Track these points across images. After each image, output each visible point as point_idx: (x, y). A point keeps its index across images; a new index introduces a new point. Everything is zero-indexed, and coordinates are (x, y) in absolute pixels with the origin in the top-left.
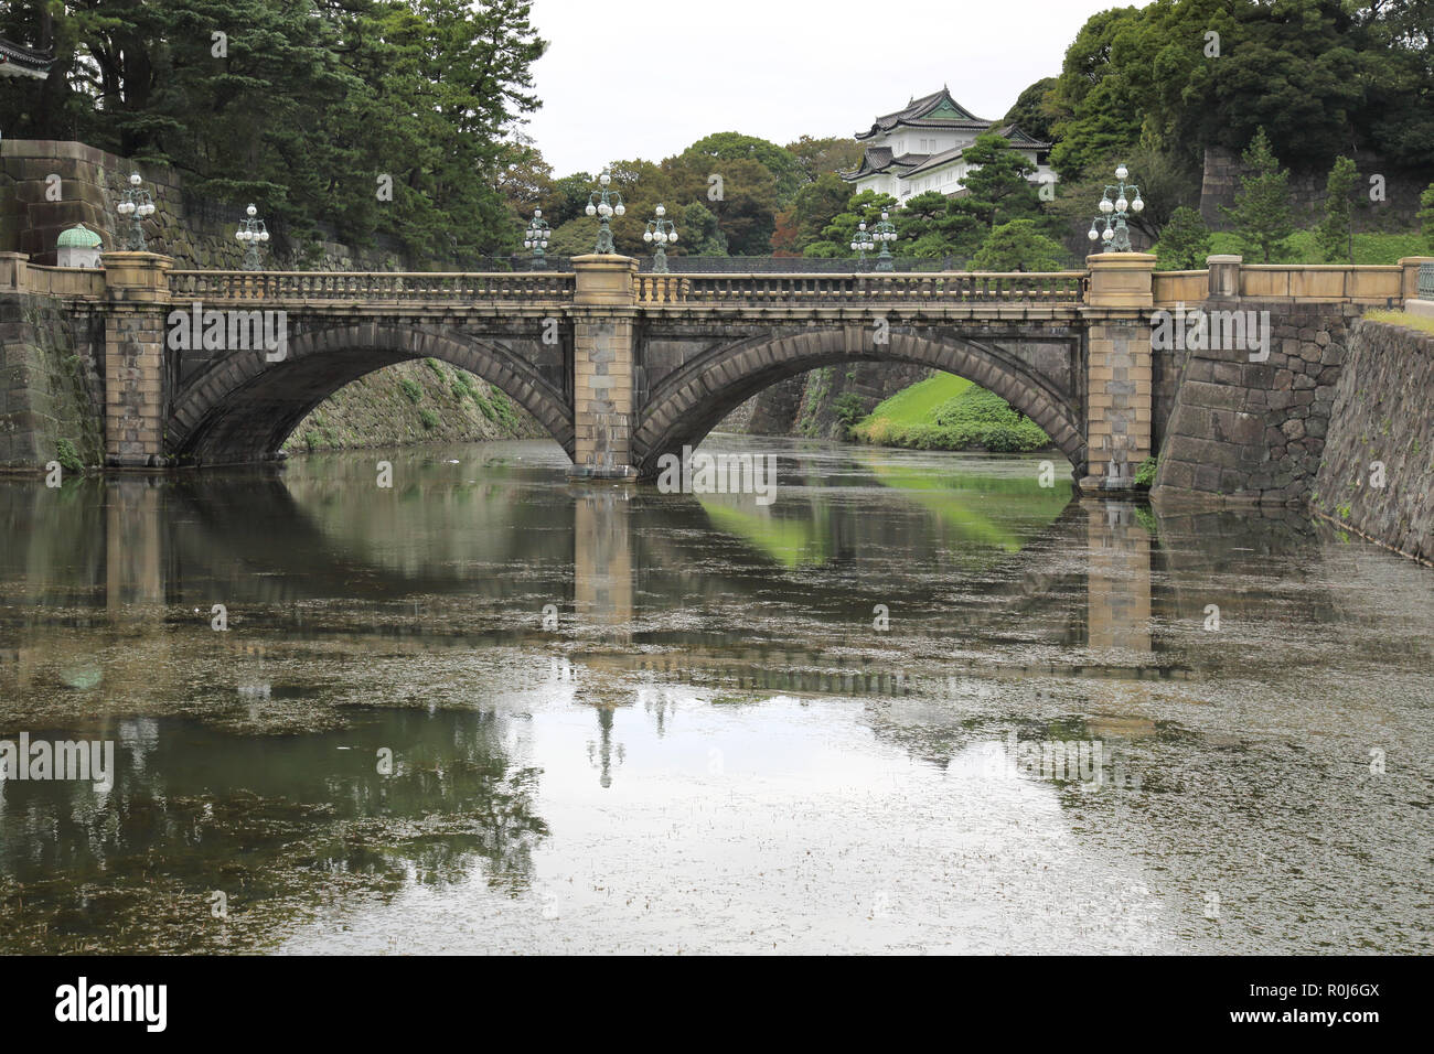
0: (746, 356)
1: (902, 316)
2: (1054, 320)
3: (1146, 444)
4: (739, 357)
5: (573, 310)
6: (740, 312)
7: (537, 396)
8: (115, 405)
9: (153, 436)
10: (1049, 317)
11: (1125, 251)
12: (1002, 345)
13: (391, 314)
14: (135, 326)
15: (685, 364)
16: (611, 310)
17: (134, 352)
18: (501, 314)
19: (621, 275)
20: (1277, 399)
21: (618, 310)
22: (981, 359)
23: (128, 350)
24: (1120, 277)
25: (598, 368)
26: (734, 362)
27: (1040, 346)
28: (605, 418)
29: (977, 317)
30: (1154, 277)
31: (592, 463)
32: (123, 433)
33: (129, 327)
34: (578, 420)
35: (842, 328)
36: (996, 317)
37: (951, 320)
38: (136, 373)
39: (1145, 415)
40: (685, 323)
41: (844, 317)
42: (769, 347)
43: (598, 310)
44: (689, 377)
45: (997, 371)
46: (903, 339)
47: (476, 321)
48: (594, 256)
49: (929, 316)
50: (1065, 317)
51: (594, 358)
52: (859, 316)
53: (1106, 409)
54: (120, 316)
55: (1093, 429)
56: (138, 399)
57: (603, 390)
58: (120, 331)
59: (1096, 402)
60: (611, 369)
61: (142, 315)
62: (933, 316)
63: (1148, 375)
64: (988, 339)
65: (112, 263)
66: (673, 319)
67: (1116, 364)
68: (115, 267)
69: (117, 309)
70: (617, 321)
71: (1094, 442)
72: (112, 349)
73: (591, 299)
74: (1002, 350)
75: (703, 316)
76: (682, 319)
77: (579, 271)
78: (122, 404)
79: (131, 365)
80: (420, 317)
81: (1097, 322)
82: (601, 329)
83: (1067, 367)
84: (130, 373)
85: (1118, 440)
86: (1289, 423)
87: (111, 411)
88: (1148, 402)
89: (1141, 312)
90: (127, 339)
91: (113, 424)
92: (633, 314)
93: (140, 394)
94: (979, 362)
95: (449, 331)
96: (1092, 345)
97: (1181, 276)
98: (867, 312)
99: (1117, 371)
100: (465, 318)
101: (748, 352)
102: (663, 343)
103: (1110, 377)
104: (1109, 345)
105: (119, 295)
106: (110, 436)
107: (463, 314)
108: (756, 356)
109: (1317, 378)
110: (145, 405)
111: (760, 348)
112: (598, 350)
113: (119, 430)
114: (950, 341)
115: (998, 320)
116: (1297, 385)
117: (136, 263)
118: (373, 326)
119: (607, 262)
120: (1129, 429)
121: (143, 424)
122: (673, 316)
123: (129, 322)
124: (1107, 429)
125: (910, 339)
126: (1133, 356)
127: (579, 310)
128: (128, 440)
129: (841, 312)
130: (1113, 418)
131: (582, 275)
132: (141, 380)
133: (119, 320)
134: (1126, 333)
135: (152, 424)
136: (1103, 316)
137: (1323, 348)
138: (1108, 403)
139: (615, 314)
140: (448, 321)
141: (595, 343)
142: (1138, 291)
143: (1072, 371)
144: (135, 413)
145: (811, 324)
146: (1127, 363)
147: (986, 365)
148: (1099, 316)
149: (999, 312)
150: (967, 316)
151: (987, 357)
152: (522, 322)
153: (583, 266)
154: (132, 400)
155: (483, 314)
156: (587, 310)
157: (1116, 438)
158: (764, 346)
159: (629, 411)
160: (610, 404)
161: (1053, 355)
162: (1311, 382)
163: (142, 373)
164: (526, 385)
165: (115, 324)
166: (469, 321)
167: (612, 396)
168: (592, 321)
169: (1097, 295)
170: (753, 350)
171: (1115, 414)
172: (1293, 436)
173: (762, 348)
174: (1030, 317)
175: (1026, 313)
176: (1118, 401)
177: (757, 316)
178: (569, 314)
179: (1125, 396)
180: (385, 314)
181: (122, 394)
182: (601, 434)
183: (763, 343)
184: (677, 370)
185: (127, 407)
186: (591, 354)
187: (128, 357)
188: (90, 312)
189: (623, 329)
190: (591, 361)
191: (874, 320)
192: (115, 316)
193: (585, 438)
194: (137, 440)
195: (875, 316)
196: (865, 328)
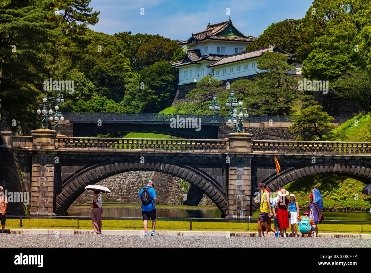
0: (296, 173)
1: (356, 158)
6: (294, 156)
7: (211, 188)
8: (36, 192)
17: (45, 170)
18: (198, 156)
19: (248, 141)
23: (42, 169)
25: (238, 177)
28: (241, 197)
31: (236, 214)
32: (39, 204)
33: (43, 160)
34: (230, 198)
38: (45, 179)
41: (334, 158)
42: (305, 170)
43: (239, 154)
47: (187, 158)
48: (237, 133)
51: (237, 173)
52: (340, 158)
54: (39, 156)
57: (240, 186)
58: (38, 162)
60: (243, 177)
61: (48, 155)
65: (37, 134)
68: (38, 136)
70: (246, 159)
72: (35, 169)
73: (236, 150)
78: (38, 192)
79: (43, 176)
80: (164, 156)
82: (240, 162)
84: (42, 179)
87: (33, 194)
90: (41, 165)
91: (34, 200)
92: (253, 156)
93: (46, 187)
101: (296, 171)
102: (262, 168)
105: (39, 147)
107: (182, 156)
108: (300, 173)
110: (48, 192)
111: (301, 170)
112: (238, 170)
113: (37, 202)
119: (243, 136)
121: (47, 200)
122: (267, 157)
123: (42, 158)
128: (40, 207)
129: (333, 156)
131: (232, 140)
132: (47, 182)
133: (38, 158)
139: (246, 156)
140: (175, 158)
145: (321, 161)
152: (205, 159)
153: (233, 137)
154: (43, 190)
155: (190, 155)
156: (235, 155)
158: (303, 169)
159: (250, 194)
160: (243, 191)
163: (47, 178)
164: (207, 184)
165: (37, 159)
166: (184, 158)
167: (243, 188)
168: (236, 159)
170: (298, 170)
177: (300, 157)
181: (38, 187)
182: (239, 203)
184: (268, 178)
185: (40, 193)
186: (235, 172)
187: (42, 172)
188: (25, 154)
189: (248, 161)
190: (235, 174)
191: (345, 160)
192: (37, 155)
193: (233, 205)
194: (44, 207)
195: (346, 158)
196: (343, 163)
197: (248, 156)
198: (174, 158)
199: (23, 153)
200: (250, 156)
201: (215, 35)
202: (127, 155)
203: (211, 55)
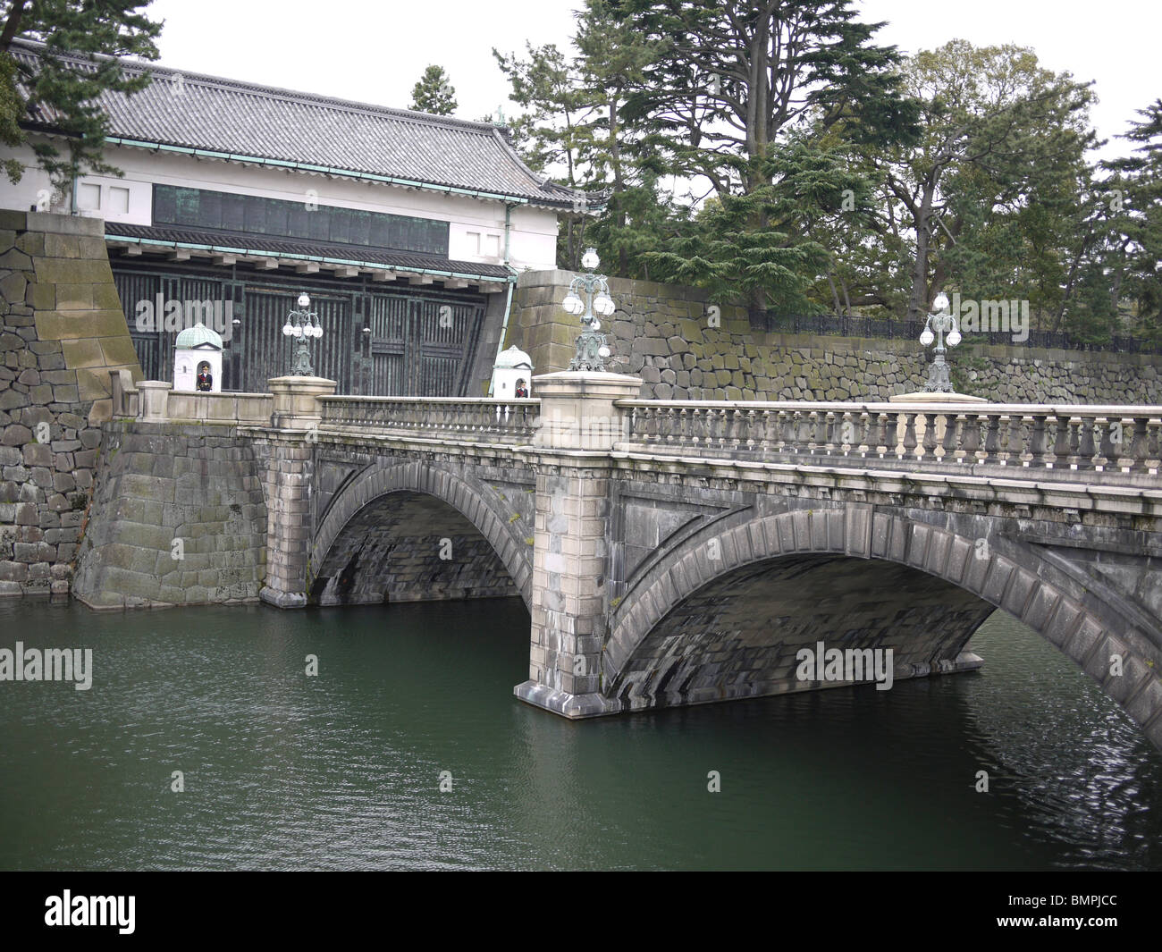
0: (721, 542)
1: (927, 490)
6: (712, 467)
8: (271, 536)
9: (285, 573)
12: (1108, 569)
13: (431, 449)
15: (663, 545)
16: (557, 456)
19: (577, 402)
21: (562, 456)
22: (1064, 593)
25: (553, 542)
28: (557, 619)
32: (273, 567)
34: (534, 616)
36: (1092, 505)
40: (659, 480)
41: (841, 484)
44: (661, 567)
46: (930, 536)
48: (568, 374)
49: (970, 493)
51: (550, 526)
52: (863, 485)
54: (276, 444)
56: (281, 533)
57: (556, 575)
58: (276, 459)
60: (565, 544)
62: (975, 493)
66: (645, 472)
70: (571, 473)
74: (1106, 580)
75: (671, 469)
76: (654, 472)
77: (543, 396)
78: (274, 537)
79: (279, 496)
82: (558, 483)
84: (279, 504)
87: (269, 542)
91: (270, 557)
93: (282, 527)
94: (1061, 599)
102: (640, 508)
106: (268, 568)
108: (733, 545)
111: (738, 530)
112: (555, 516)
113: (272, 563)
121: (282, 559)
122: (643, 467)
123: (280, 450)
125: (941, 537)
128: (275, 574)
129: (834, 476)
131: (547, 401)
132: (283, 512)
135: (285, 560)
139: (563, 463)
141: (552, 504)
144: (279, 547)
149: (1094, 496)
150: (1034, 499)
151: (1076, 591)
154: (278, 533)
158: (744, 527)
160: (562, 597)
163: (284, 504)
167: (563, 587)
170: (732, 531)
173: (740, 529)
175: (1149, 500)
177: (731, 475)
180: (426, 449)
181: (274, 525)
182: (552, 641)
183: (744, 520)
184: (653, 553)
185: (276, 540)
186: (549, 520)
187: (278, 487)
190: (549, 531)
194: (279, 576)
195: (886, 487)
196: (876, 509)
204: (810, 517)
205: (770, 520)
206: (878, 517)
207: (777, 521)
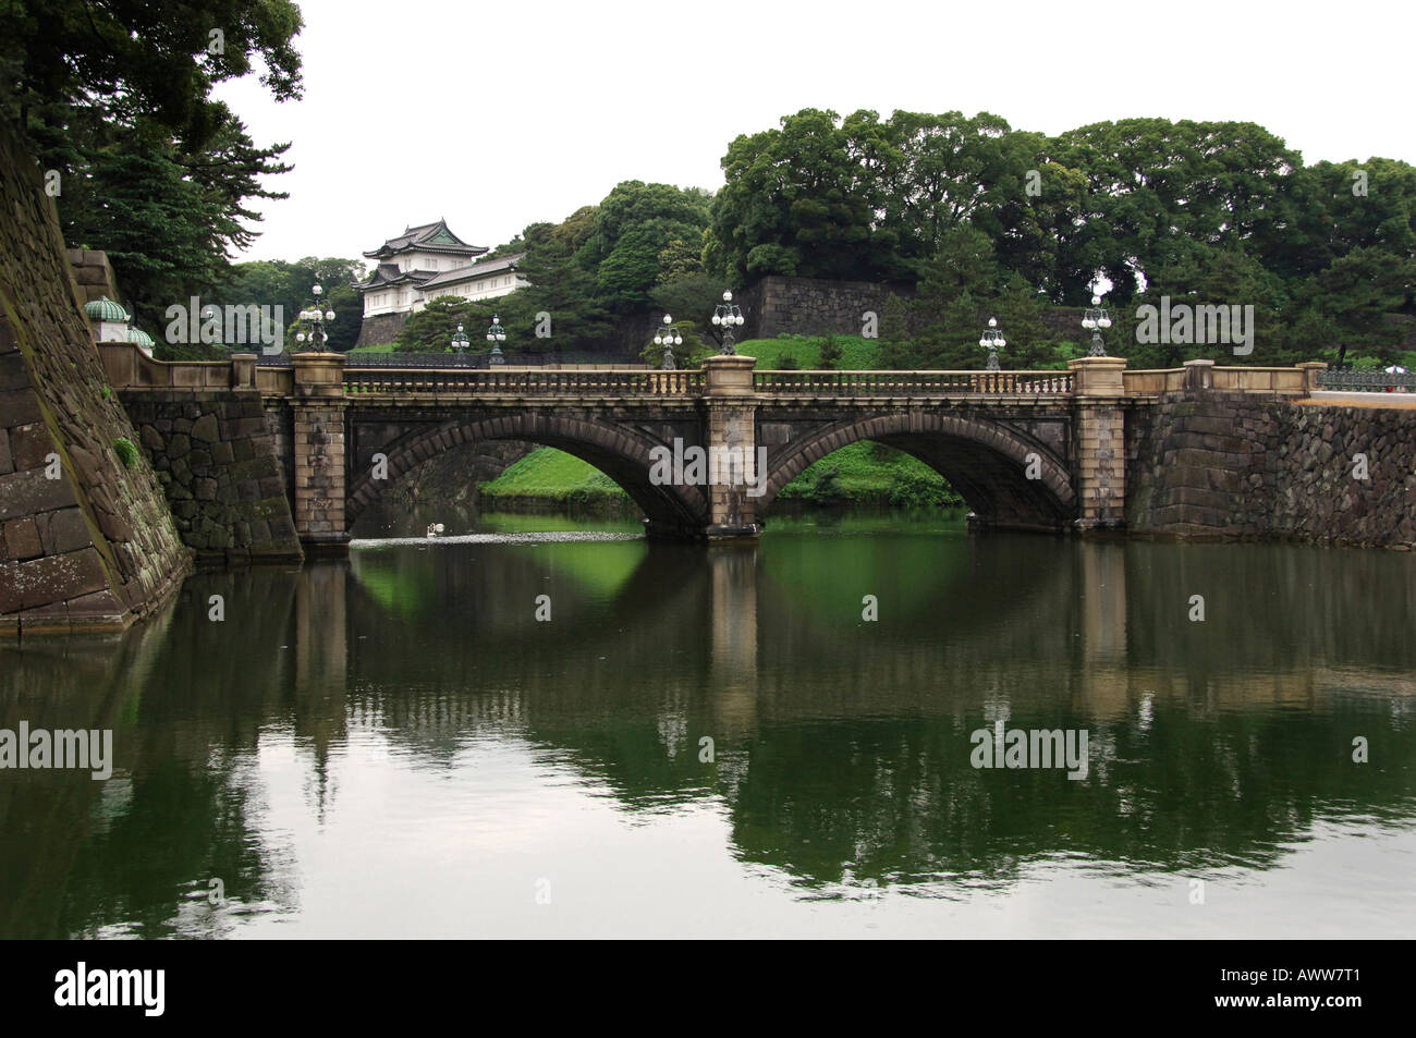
1: (952, 403)
2: (1054, 405)
3: (1120, 494)
4: (832, 435)
5: (711, 400)
6: (834, 401)
8: (304, 488)
9: (341, 515)
10: (1050, 403)
11: (1102, 355)
12: (1018, 424)
13: (551, 404)
14: (323, 418)
16: (743, 400)
17: (322, 441)
18: (644, 404)
19: (747, 372)
20: (1244, 459)
21: (748, 400)
23: (317, 439)
24: (1103, 375)
25: (729, 446)
26: (828, 439)
27: (1044, 424)
28: (736, 488)
29: (1003, 403)
30: (1124, 374)
31: (727, 523)
32: (312, 514)
33: (318, 419)
34: (714, 489)
35: (908, 413)
36: (1016, 403)
37: (986, 406)
38: (325, 460)
39: (1119, 473)
40: (790, 410)
41: (910, 404)
44: (793, 453)
45: (1017, 444)
46: (951, 420)
47: (622, 410)
48: (722, 357)
49: (971, 403)
50: (1060, 403)
51: (726, 439)
52: (921, 403)
53: (1096, 469)
54: (309, 410)
55: (1088, 484)
56: (326, 483)
58: (309, 423)
59: (1090, 464)
61: (331, 409)
62: (973, 404)
63: (1121, 444)
64: (1011, 420)
65: (303, 363)
66: (782, 407)
67: (1102, 437)
68: (305, 367)
69: (309, 404)
70: (745, 409)
71: (1089, 494)
72: (301, 439)
73: (724, 391)
74: (1018, 428)
75: (805, 404)
76: (789, 406)
77: (711, 369)
78: (311, 487)
79: (320, 452)
81: (1089, 406)
82: (732, 415)
83: (1061, 440)
84: (319, 460)
85: (1103, 491)
86: (1254, 476)
87: (300, 494)
88: (1121, 464)
89: (1119, 399)
90: (315, 429)
91: (302, 506)
92: (757, 404)
93: (327, 478)
95: (598, 418)
96: (1085, 424)
97: (1141, 374)
98: (928, 400)
99: (1101, 441)
100: (612, 408)
101: (838, 432)
102: (773, 426)
103: (1098, 447)
104: (1097, 423)
105: (308, 392)
106: (299, 516)
107: (612, 404)
108: (845, 436)
109: (1266, 445)
110: (333, 488)
111: (848, 428)
112: (730, 432)
113: (309, 511)
114: (984, 422)
115: (1018, 406)
116: (1254, 450)
117: (326, 363)
118: (534, 415)
119: (738, 361)
120: (1112, 483)
121: (331, 505)
122: (784, 404)
123: (318, 415)
124: (1097, 484)
125: (956, 421)
126: (1112, 431)
127: (717, 400)
128: (317, 520)
129: (909, 400)
130: (1100, 476)
131: (717, 372)
132: (330, 466)
133: (308, 413)
134: (1107, 415)
135: (339, 505)
136: (1094, 403)
137: (1266, 424)
138: (1096, 464)
139: (745, 403)
140: (599, 410)
141: (728, 427)
142: (1114, 385)
143: (1065, 442)
144: (325, 496)
145: (884, 409)
146: (1106, 436)
147: (1010, 439)
148: (1092, 403)
149: (1018, 400)
151: (1007, 433)
153: (718, 365)
154: (320, 484)
155: (629, 404)
156: (725, 400)
157: (1102, 490)
161: (1053, 431)
162: (1263, 448)
163: (330, 459)
165: (305, 416)
166: (616, 410)
168: (725, 409)
169: (1089, 387)
170: (842, 430)
171: (1101, 473)
172: (1257, 486)
173: (849, 428)
174: (1040, 403)
175: (1037, 401)
176: (1104, 463)
177: (846, 404)
178: (708, 403)
179: (1107, 461)
180: (546, 404)
181: (310, 478)
182: (733, 500)
183: (849, 425)
185: (316, 491)
186: (724, 436)
187: (316, 446)
188: (278, 407)
189: (749, 414)
190: (724, 441)
191: (931, 406)
192: (304, 410)
193: (720, 504)
194: (326, 519)
195: (933, 403)
196: (926, 412)
197: (748, 403)
198: (594, 410)
199: (275, 404)
200: (755, 403)
201: (423, 242)
202: (499, 405)
203: (416, 272)
204: (891, 419)
205: (868, 424)
206: (926, 416)
207: (873, 424)
